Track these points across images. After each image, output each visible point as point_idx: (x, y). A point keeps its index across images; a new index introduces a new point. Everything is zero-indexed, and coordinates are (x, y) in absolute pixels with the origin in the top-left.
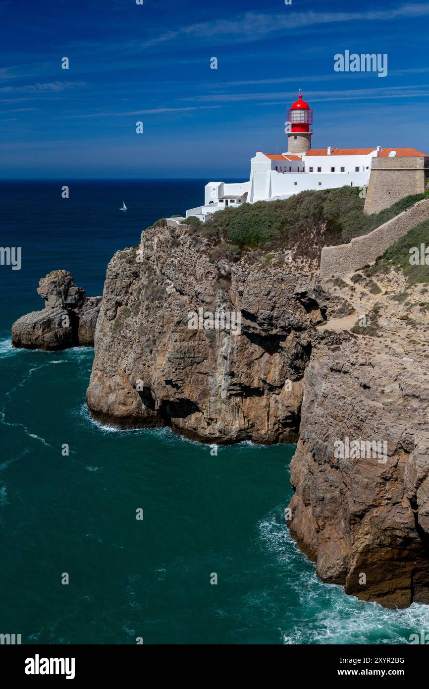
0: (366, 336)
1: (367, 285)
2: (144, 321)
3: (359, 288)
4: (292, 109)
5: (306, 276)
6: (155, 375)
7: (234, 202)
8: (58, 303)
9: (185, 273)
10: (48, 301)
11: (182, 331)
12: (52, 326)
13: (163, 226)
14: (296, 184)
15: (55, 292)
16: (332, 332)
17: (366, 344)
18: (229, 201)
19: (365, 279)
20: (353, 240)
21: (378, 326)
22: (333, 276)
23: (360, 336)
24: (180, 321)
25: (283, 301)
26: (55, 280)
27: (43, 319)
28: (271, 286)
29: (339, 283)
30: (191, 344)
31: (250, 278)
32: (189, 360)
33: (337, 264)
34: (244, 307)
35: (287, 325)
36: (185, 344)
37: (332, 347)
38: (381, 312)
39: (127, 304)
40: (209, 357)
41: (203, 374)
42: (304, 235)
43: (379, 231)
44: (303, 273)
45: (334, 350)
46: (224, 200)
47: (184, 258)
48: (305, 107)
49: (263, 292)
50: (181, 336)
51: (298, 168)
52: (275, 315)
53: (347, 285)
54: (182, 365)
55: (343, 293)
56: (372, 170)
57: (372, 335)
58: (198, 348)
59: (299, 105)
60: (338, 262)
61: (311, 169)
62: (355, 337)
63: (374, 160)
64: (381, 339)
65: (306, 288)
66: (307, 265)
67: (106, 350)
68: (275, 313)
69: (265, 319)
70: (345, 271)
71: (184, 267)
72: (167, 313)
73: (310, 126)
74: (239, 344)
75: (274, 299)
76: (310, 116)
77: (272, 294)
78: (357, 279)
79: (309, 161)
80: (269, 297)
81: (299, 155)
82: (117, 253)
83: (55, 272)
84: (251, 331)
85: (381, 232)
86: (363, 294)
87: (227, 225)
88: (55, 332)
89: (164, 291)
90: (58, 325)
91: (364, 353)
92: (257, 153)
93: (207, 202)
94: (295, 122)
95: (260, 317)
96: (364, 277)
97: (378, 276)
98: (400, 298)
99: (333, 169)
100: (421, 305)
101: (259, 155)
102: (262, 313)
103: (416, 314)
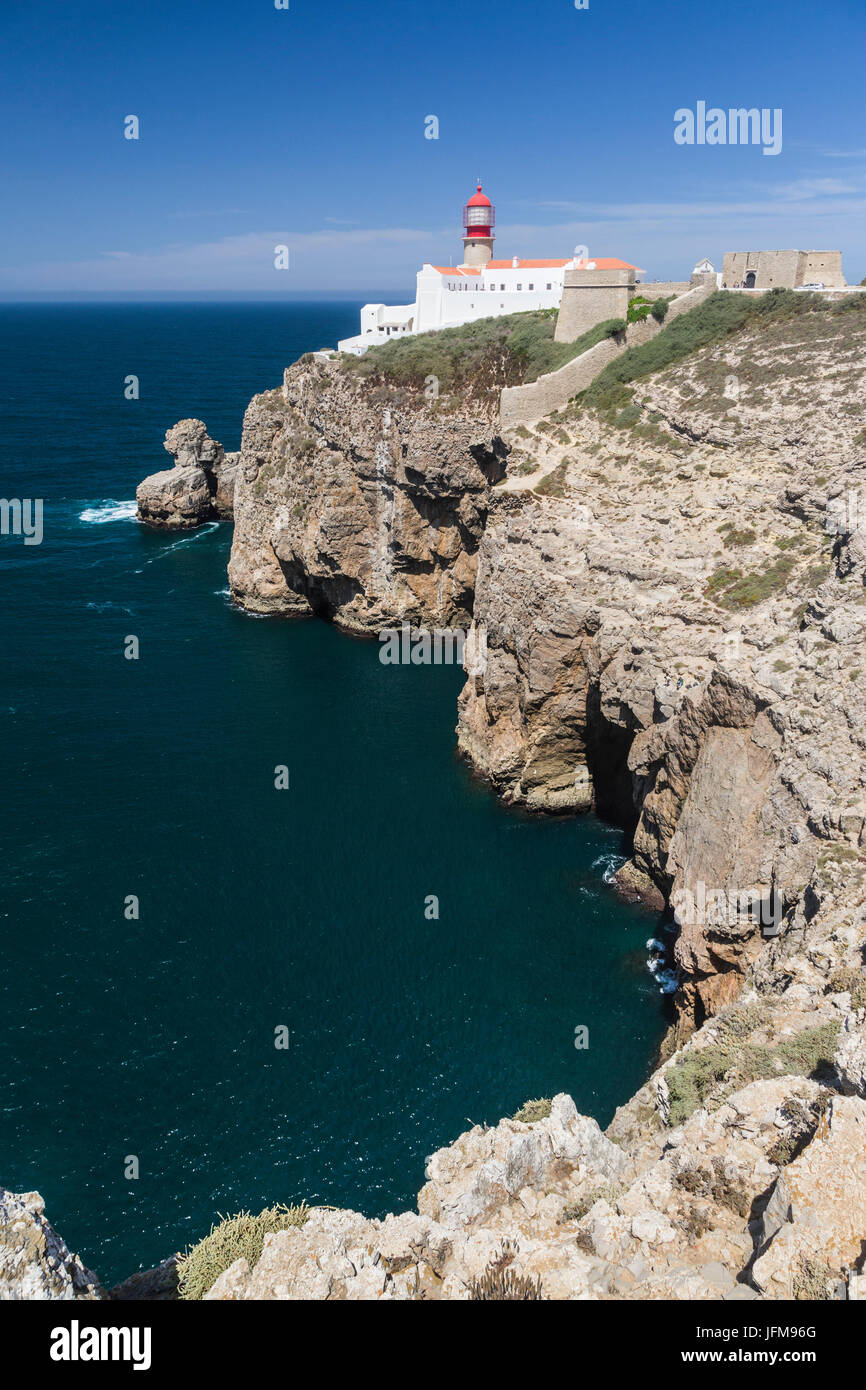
0: (552, 497)
1: (555, 434)
2: (291, 482)
3: (546, 437)
4: (468, 207)
5: (483, 424)
6: (307, 548)
7: (397, 331)
8: (190, 461)
9: (338, 424)
10: (178, 458)
11: (336, 493)
12: (185, 488)
13: (310, 363)
14: (473, 306)
15: (185, 447)
16: (512, 494)
17: (551, 507)
18: (391, 329)
19: (554, 427)
20: (540, 378)
21: (565, 484)
22: (515, 424)
23: (544, 498)
24: (334, 482)
25: (455, 455)
26: (185, 432)
27: (174, 480)
28: (441, 438)
29: (522, 431)
30: (348, 509)
31: (416, 428)
32: (346, 529)
33: (519, 408)
34: (409, 463)
35: (460, 485)
36: (340, 509)
37: (511, 511)
38: (570, 467)
39: (269, 462)
40: (370, 525)
41: (363, 545)
42: (481, 372)
43: (572, 365)
44: (480, 420)
45: (513, 515)
46: (385, 329)
47: (336, 404)
48: (486, 204)
49: (431, 445)
50: (335, 500)
51: (477, 285)
52: (446, 473)
53: (531, 435)
54: (338, 535)
55: (524, 445)
56: (564, 287)
57: (558, 496)
58: (356, 514)
60: (521, 407)
61: (492, 287)
62: (539, 499)
63: (568, 274)
64: (567, 501)
65: (483, 439)
66: (484, 411)
67: (248, 518)
68: (446, 471)
69: (434, 479)
70: (529, 417)
71: (336, 415)
72: (317, 472)
73: (491, 229)
74: (404, 509)
75: (445, 454)
76: (492, 216)
77: (443, 447)
78: (542, 427)
79: (490, 276)
80: (439, 451)
81: (478, 268)
82: (255, 398)
83: (185, 421)
84: (418, 494)
85: (574, 368)
86: (550, 446)
88: (188, 496)
89: (314, 444)
90: (192, 487)
91: (547, 517)
92: (425, 266)
93: (364, 328)
94: (472, 224)
95: (429, 476)
96: (552, 424)
97: (568, 423)
98: (593, 450)
99: (519, 287)
100: (617, 458)
101: (427, 268)
102: (430, 472)
103: (610, 469)
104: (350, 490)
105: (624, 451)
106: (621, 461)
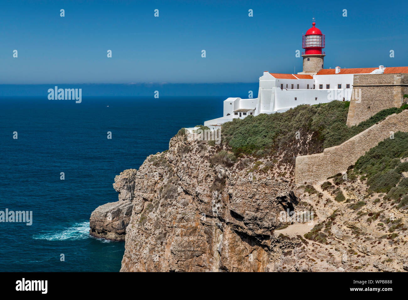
0: (317, 243)
1: (334, 192)
2: (159, 217)
3: (327, 195)
4: (306, 35)
5: (286, 181)
6: (164, 266)
7: (237, 114)
8: (128, 196)
9: (190, 176)
10: (120, 194)
11: (184, 226)
12: (121, 215)
13: (182, 135)
14: (296, 99)
15: (126, 187)
16: (286, 237)
17: (313, 251)
18: (242, 113)
19: (334, 186)
20: (326, 150)
21: (330, 232)
22: (306, 183)
23: (311, 242)
24: (183, 218)
25: (266, 203)
26: (127, 177)
27: (114, 209)
28: (255, 190)
29: (310, 189)
30: (192, 238)
31: (239, 182)
32: (189, 253)
33: (309, 171)
34: (232, 208)
35: (270, 226)
36: (186, 238)
37: (286, 251)
38: (337, 218)
39: (151, 201)
40: (207, 252)
41: (201, 266)
42: (292, 144)
43: (351, 142)
44: (284, 179)
45: (285, 254)
46: (239, 113)
47: (191, 163)
48: (319, 34)
49: (248, 195)
50: (182, 231)
51: (308, 85)
52: (259, 216)
53: (316, 192)
54: (183, 257)
55: (308, 199)
56: (354, 86)
57: (321, 242)
58: (197, 243)
59: (314, 32)
60: (311, 170)
61: (321, 87)
62: (306, 243)
63: (356, 77)
64: (326, 246)
65: (285, 193)
66: (289, 172)
67: (133, 240)
68: (259, 215)
69: (250, 220)
70: (318, 177)
71: (190, 170)
72: (173, 210)
73: (322, 49)
74: (230, 241)
75: (258, 202)
76: (323, 40)
77: (257, 197)
78: (326, 186)
79: (318, 80)
80: (254, 200)
81: (311, 74)
83: (127, 170)
84: (240, 230)
85: (353, 143)
86: (328, 201)
87: (231, 135)
88: (122, 220)
89: (175, 190)
90: (125, 214)
91: (308, 259)
92: (264, 73)
93: (225, 113)
94: (308, 46)
95: (246, 217)
96: (333, 184)
97: (345, 184)
98: (356, 207)
99: (340, 86)
100: (371, 214)
101: (266, 74)
102: (247, 214)
103: (362, 224)
104: (194, 225)
105: (376, 209)
106: (373, 216)
